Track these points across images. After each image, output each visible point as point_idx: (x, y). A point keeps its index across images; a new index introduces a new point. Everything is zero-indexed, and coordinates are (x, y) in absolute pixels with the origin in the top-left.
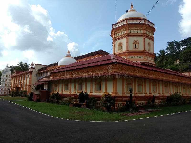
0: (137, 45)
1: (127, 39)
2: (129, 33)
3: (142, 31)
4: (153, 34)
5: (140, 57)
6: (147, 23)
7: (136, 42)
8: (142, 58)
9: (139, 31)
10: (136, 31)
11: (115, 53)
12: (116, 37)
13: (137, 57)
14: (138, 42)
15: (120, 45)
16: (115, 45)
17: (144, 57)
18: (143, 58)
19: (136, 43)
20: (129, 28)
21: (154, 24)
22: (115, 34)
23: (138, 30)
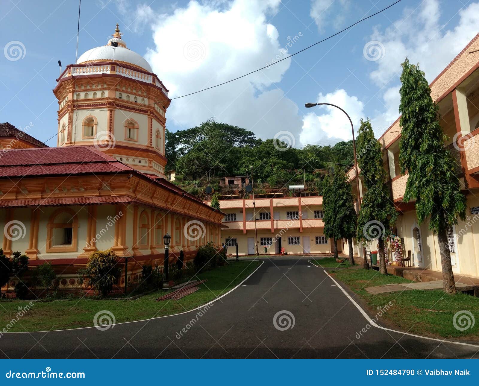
0: (134, 132)
1: (111, 111)
2: (116, 99)
3: (146, 102)
4: (165, 111)
5: (140, 162)
6: (157, 84)
7: (131, 123)
8: (143, 163)
9: (140, 100)
10: (132, 98)
11: (73, 141)
12: (77, 101)
13: (128, 160)
14: (136, 125)
15: (90, 123)
16: (74, 121)
17: (147, 161)
18: (147, 165)
19: (131, 125)
20: (118, 87)
21: (167, 91)
22: (73, 92)
23: (138, 97)
